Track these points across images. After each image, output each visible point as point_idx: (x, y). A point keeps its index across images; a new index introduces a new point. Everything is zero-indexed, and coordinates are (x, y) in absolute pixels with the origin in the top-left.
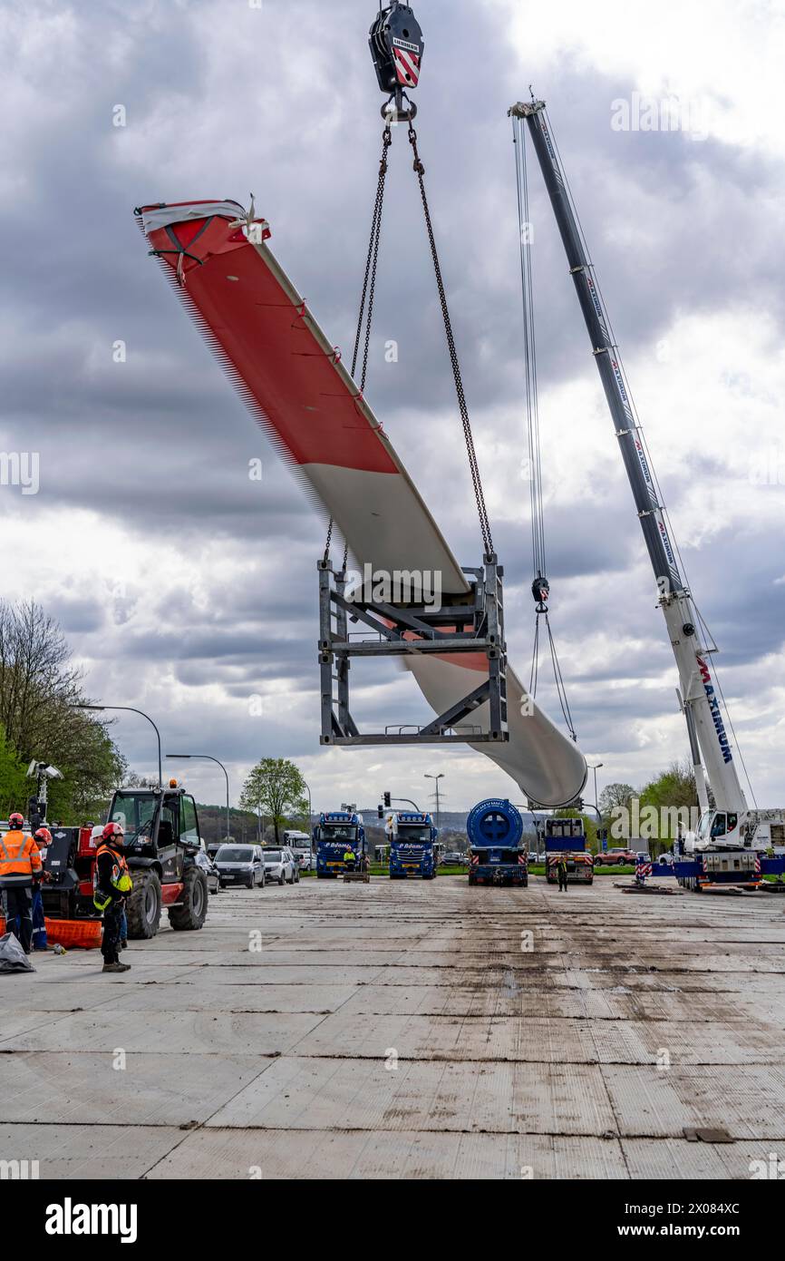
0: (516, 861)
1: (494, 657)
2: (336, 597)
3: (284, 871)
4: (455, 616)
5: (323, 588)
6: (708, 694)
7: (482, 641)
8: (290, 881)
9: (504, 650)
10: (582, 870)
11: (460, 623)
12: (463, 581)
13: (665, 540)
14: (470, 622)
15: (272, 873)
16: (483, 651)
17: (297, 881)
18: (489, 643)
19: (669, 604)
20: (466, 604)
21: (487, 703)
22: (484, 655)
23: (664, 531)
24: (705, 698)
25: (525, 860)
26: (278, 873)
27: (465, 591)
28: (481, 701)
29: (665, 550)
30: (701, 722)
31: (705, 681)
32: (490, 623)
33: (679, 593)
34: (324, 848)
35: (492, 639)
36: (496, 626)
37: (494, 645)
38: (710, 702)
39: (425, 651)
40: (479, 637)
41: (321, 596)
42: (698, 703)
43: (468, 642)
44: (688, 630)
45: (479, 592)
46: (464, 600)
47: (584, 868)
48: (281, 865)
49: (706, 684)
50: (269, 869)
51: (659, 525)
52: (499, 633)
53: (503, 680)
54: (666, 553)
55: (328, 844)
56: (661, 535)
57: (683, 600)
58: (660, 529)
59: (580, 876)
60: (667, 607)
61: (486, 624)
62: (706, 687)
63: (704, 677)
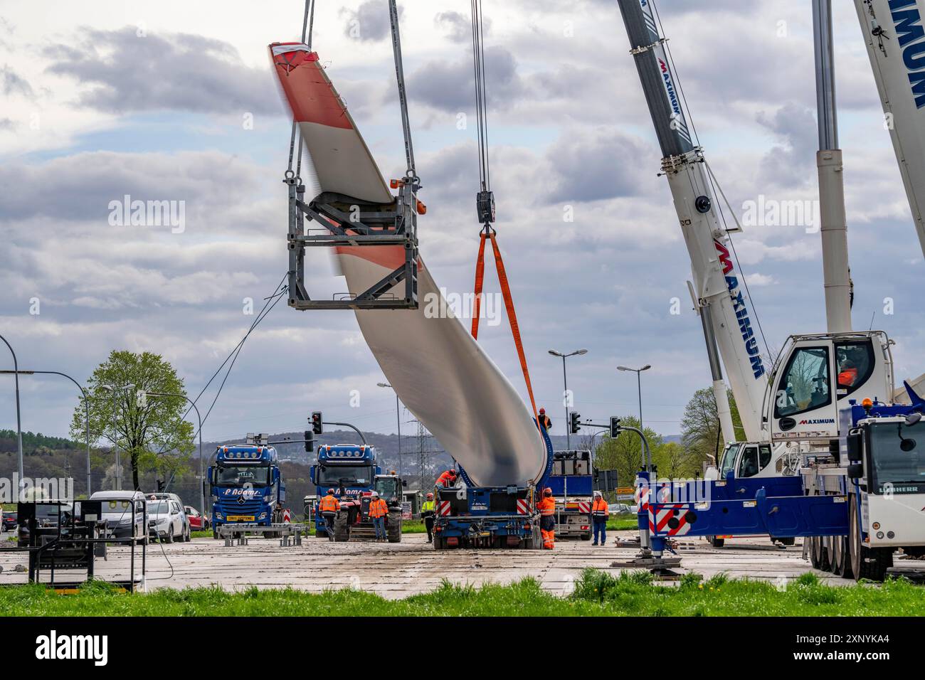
0: (514, 509)
1: (409, 247)
2: (299, 204)
3: (172, 525)
4: (384, 218)
5: (291, 198)
6: (731, 287)
7: (400, 237)
8: (179, 539)
9: (417, 244)
10: (575, 520)
11: (386, 225)
12: (389, 194)
13: (669, 84)
14: (392, 224)
15: (157, 528)
16: (401, 244)
17: (188, 540)
18: (406, 238)
19: (676, 172)
20: (390, 210)
21: (403, 282)
22: (402, 247)
23: (667, 73)
24: (727, 294)
25: (527, 507)
26: (162, 528)
27: (390, 201)
28: (399, 279)
29: (669, 98)
30: (722, 326)
31: (726, 271)
32: (407, 225)
33: (689, 155)
34: (223, 496)
35: (408, 235)
36: (410, 227)
37: (409, 240)
38: (733, 299)
39: (361, 243)
40: (399, 233)
41: (290, 203)
42: (717, 302)
43: (390, 237)
44: (703, 205)
45: (400, 202)
46: (389, 208)
47: (578, 517)
48: (168, 518)
49: (728, 275)
50: (153, 523)
51: (659, 65)
52: (413, 231)
53: (414, 265)
54: (670, 102)
55: (229, 491)
56: (663, 78)
57: (695, 165)
58: (661, 70)
59: (573, 528)
60: (673, 175)
61: (403, 225)
62: (728, 280)
63: (724, 266)
